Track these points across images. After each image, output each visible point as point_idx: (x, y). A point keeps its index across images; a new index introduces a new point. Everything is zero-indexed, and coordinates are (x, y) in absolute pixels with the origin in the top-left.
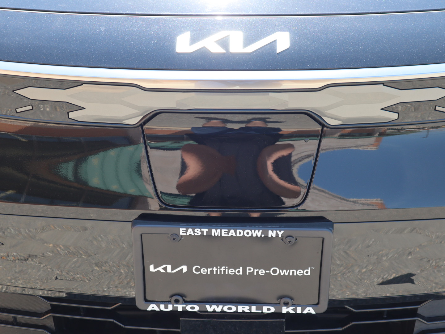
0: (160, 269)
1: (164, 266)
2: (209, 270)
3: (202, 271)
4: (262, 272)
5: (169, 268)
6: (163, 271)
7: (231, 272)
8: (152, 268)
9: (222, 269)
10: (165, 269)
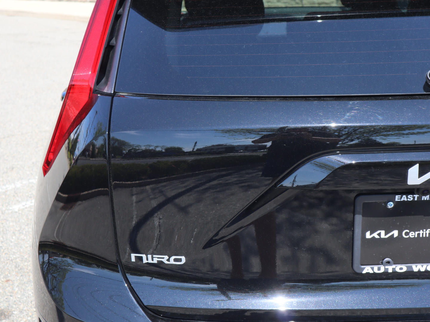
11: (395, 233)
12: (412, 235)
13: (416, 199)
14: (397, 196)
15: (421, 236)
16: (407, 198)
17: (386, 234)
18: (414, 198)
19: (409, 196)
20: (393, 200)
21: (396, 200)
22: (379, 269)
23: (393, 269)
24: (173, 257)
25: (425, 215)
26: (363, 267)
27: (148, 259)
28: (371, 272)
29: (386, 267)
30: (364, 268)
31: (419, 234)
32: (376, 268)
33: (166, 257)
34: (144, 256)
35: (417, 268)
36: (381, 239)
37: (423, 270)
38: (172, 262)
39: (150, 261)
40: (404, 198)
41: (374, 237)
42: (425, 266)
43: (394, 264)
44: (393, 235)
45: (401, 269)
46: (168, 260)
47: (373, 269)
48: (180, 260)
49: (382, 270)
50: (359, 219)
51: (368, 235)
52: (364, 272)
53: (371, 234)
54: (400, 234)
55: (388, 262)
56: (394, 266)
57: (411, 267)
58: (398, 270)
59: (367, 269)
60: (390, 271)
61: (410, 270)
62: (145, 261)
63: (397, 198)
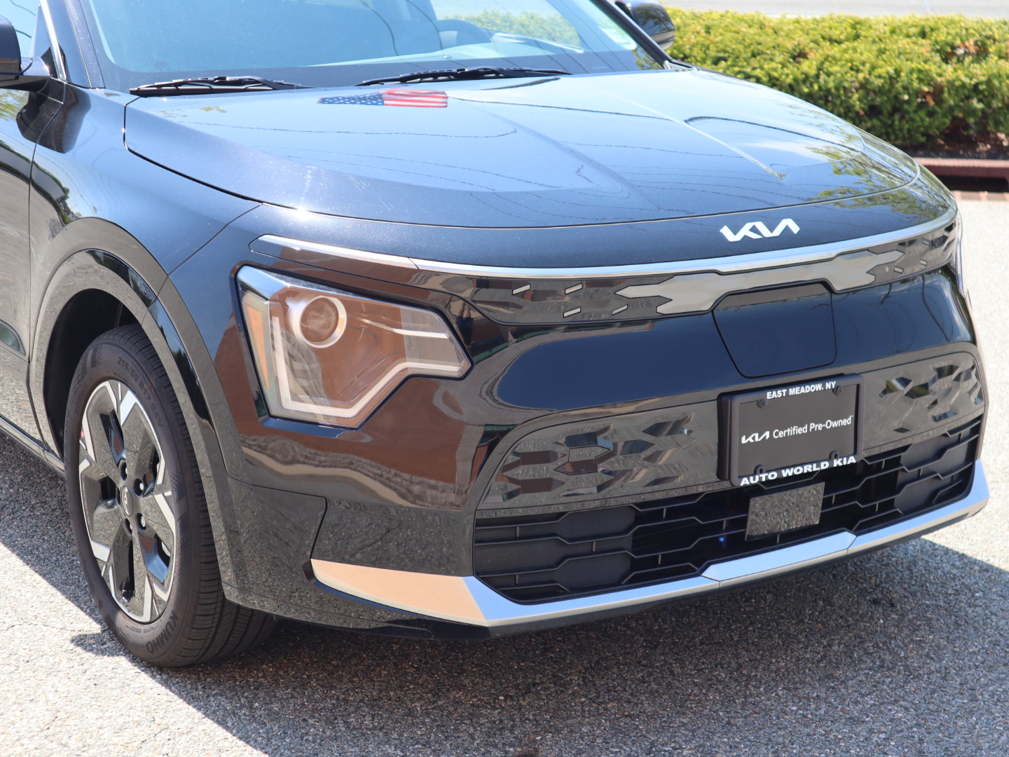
0: (750, 439)
1: (753, 435)
2: (785, 432)
3: (780, 434)
4: (820, 427)
5: (757, 435)
6: (752, 441)
7: (800, 431)
8: (744, 441)
9: (794, 429)
10: (754, 438)
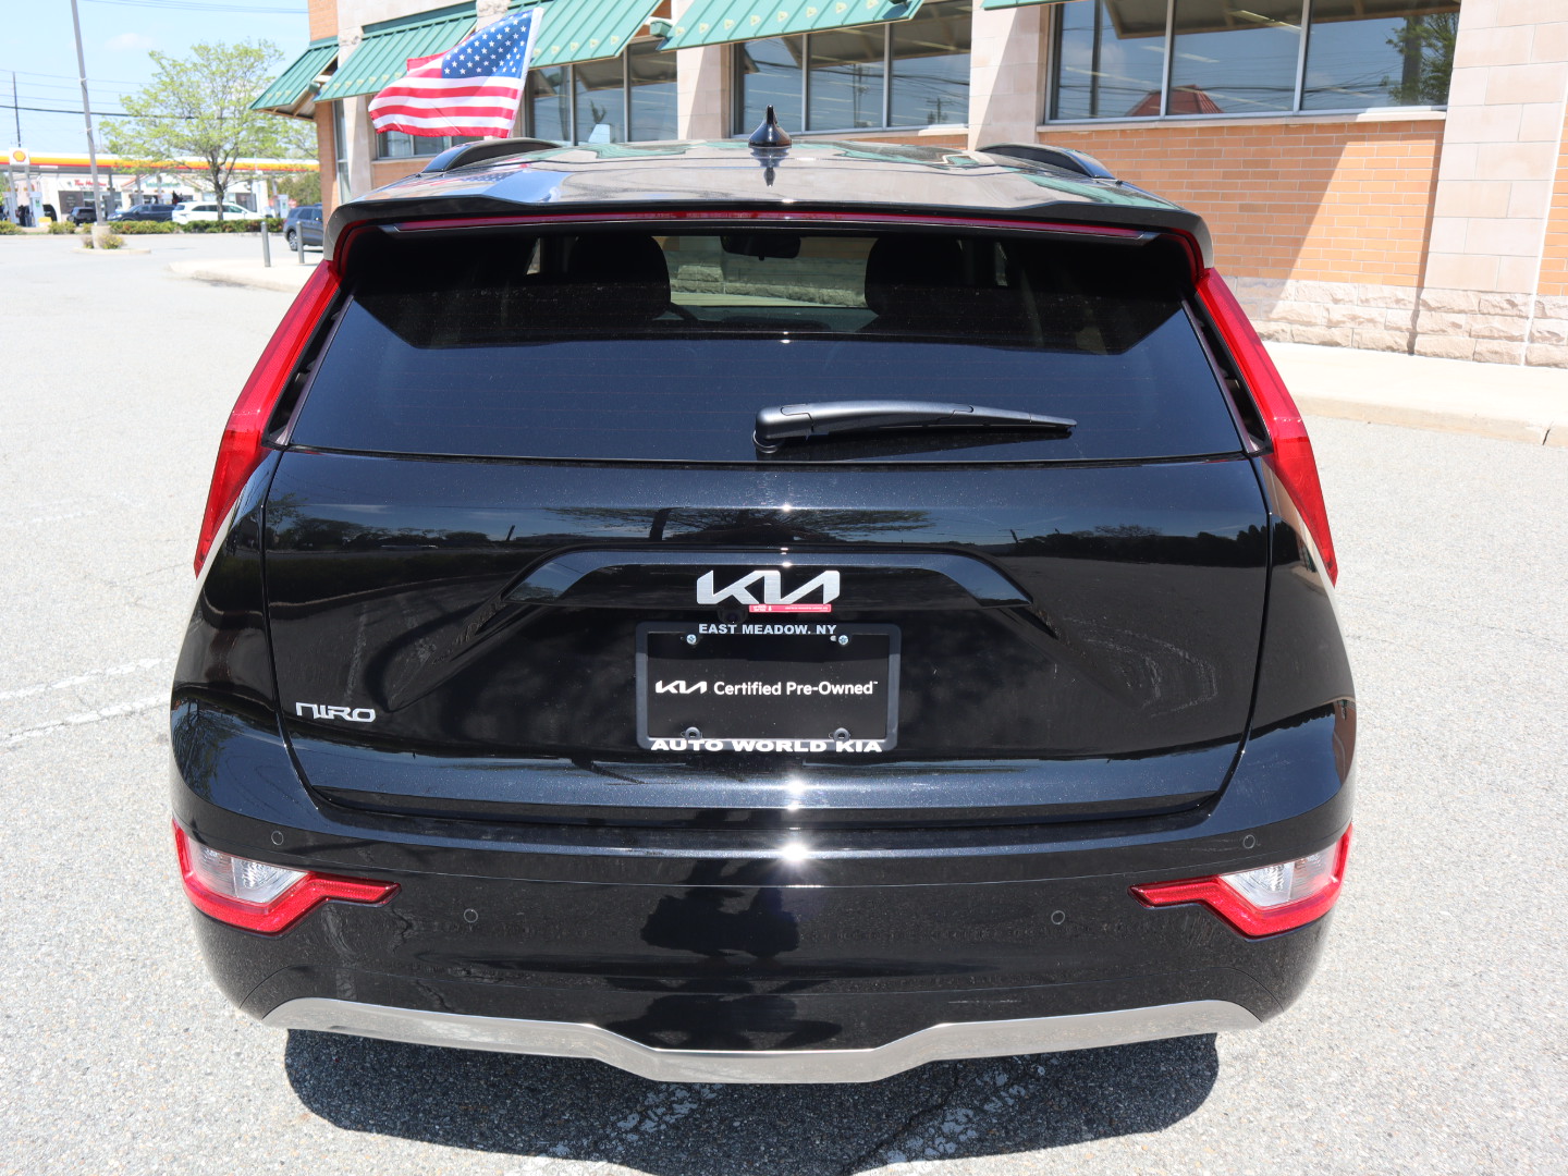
11: (703, 686)
12: (730, 690)
13: (732, 632)
14: (701, 626)
15: (744, 693)
16: (718, 629)
17: (688, 687)
18: (729, 629)
19: (720, 627)
20: (696, 632)
21: (701, 631)
22: (678, 744)
23: (702, 745)
24: (357, 711)
25: (749, 659)
26: (651, 739)
27: (322, 712)
28: (666, 748)
29: (690, 742)
30: (654, 742)
31: (740, 690)
32: (673, 741)
33: (348, 710)
34: (315, 707)
35: (740, 745)
36: (679, 695)
37: (749, 749)
38: (356, 718)
39: (324, 716)
40: (713, 629)
41: (668, 692)
42: (753, 741)
43: (704, 737)
44: (699, 689)
45: (714, 745)
46: (350, 714)
47: (668, 743)
48: (367, 715)
49: (683, 746)
50: (642, 659)
51: (659, 688)
52: (654, 748)
53: (664, 686)
54: (710, 687)
55: (693, 734)
56: (702, 741)
57: (731, 744)
58: (709, 747)
59: (659, 744)
60: (696, 748)
61: (728, 748)
62: (316, 716)
63: (702, 628)
